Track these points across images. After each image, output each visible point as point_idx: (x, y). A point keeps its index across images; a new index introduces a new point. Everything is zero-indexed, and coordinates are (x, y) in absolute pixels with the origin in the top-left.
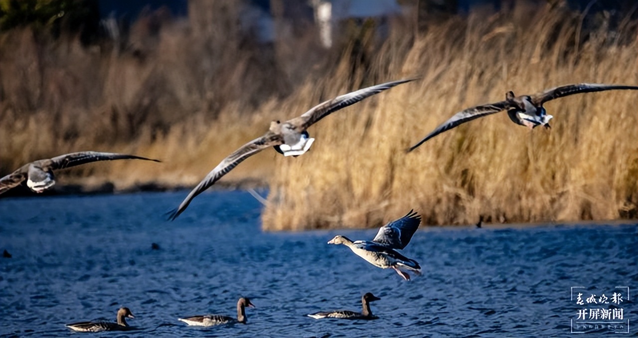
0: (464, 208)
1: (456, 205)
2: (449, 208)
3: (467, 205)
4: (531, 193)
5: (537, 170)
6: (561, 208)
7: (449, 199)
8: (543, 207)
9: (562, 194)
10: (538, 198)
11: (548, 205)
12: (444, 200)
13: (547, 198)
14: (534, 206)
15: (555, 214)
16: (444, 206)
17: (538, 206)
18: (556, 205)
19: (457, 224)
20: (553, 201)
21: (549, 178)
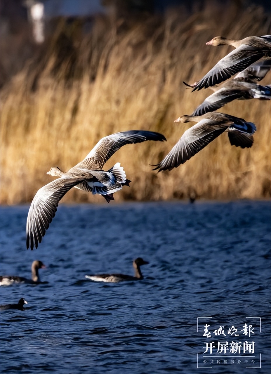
0: (159, 186)
1: (153, 182)
2: (146, 186)
3: (163, 183)
4: (219, 173)
5: (224, 153)
6: (245, 186)
7: (147, 178)
8: (229, 185)
9: (246, 174)
10: (225, 178)
11: (233, 184)
12: (143, 178)
13: (232, 177)
14: (221, 184)
15: (240, 191)
16: (142, 184)
17: (225, 183)
18: (241, 184)
19: (154, 200)
20: (238, 180)
21: (235, 160)
